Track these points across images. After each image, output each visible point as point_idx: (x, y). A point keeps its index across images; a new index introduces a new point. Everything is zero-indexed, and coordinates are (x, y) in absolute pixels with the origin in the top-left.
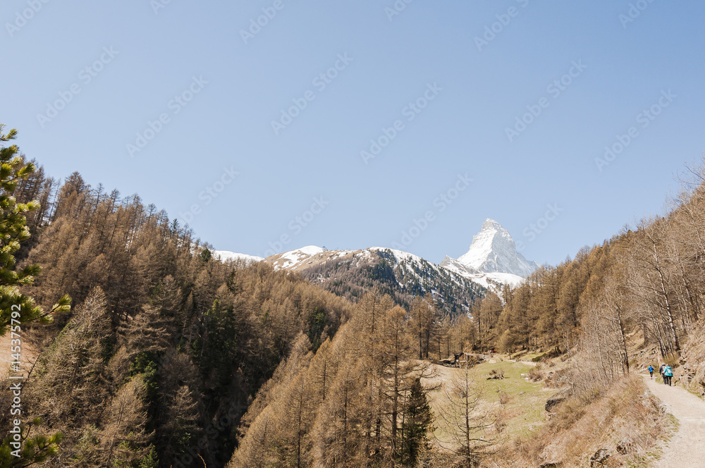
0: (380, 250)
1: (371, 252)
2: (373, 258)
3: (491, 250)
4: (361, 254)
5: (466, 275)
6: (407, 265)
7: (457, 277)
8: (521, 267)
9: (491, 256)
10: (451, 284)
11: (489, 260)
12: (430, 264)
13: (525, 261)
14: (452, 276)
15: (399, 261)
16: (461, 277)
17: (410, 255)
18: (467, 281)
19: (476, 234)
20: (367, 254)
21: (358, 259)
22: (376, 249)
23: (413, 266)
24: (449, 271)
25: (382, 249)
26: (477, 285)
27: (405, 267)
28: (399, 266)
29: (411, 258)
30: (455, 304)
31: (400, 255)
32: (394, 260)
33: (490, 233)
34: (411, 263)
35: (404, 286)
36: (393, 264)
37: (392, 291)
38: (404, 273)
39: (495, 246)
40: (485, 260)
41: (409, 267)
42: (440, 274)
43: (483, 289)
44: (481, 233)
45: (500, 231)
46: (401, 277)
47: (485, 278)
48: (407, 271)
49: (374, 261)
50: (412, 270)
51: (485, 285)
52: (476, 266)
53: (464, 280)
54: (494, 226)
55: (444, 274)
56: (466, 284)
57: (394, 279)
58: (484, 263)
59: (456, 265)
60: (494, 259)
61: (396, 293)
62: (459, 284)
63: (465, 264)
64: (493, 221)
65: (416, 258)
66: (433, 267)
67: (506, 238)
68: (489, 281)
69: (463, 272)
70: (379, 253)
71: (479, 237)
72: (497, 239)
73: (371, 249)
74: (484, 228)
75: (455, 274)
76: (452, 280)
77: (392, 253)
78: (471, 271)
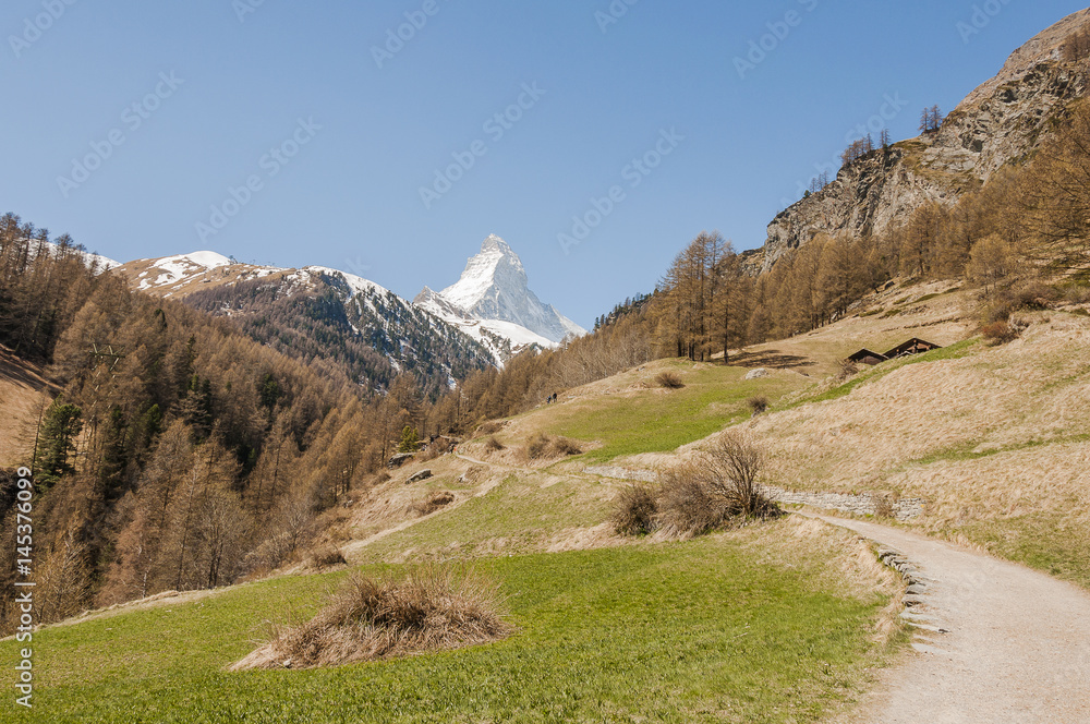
0: (326, 273)
1: (312, 275)
2: (314, 286)
3: (492, 284)
4: (295, 276)
5: (452, 319)
6: (366, 301)
7: (439, 324)
8: (531, 311)
9: (491, 291)
10: (428, 333)
11: (488, 297)
12: (401, 301)
13: (538, 303)
14: (431, 321)
15: (355, 292)
16: (445, 323)
17: (373, 284)
18: (453, 330)
19: (473, 256)
20: (305, 278)
21: (290, 283)
22: (318, 269)
23: (375, 303)
24: (428, 313)
25: (328, 271)
26: (466, 336)
27: (362, 303)
28: (354, 300)
29: (373, 290)
30: (432, 364)
31: (356, 283)
32: (348, 290)
33: (492, 257)
34: (372, 298)
35: (359, 332)
36: (344, 296)
37: (341, 339)
38: (360, 312)
39: (498, 278)
40: (481, 296)
41: (369, 303)
42: (414, 317)
43: (474, 343)
44: (479, 256)
45: (507, 256)
46: (356, 317)
47: (478, 327)
48: (365, 309)
49: (316, 291)
50: (374, 309)
51: (478, 338)
52: (468, 305)
53: (448, 329)
54: (500, 246)
55: (421, 318)
56: (450, 335)
57: (345, 319)
58: (480, 301)
59: (438, 302)
60: (494, 296)
61: (347, 342)
62: (440, 334)
63: (451, 302)
64: (499, 239)
65: (381, 291)
66: (406, 305)
67: (514, 266)
68: (483, 331)
69: (448, 314)
70: (323, 276)
71: (476, 261)
72: (502, 267)
73: (311, 269)
74: (484, 247)
75: (435, 319)
76: (431, 327)
77: (344, 279)
78: (460, 313)
